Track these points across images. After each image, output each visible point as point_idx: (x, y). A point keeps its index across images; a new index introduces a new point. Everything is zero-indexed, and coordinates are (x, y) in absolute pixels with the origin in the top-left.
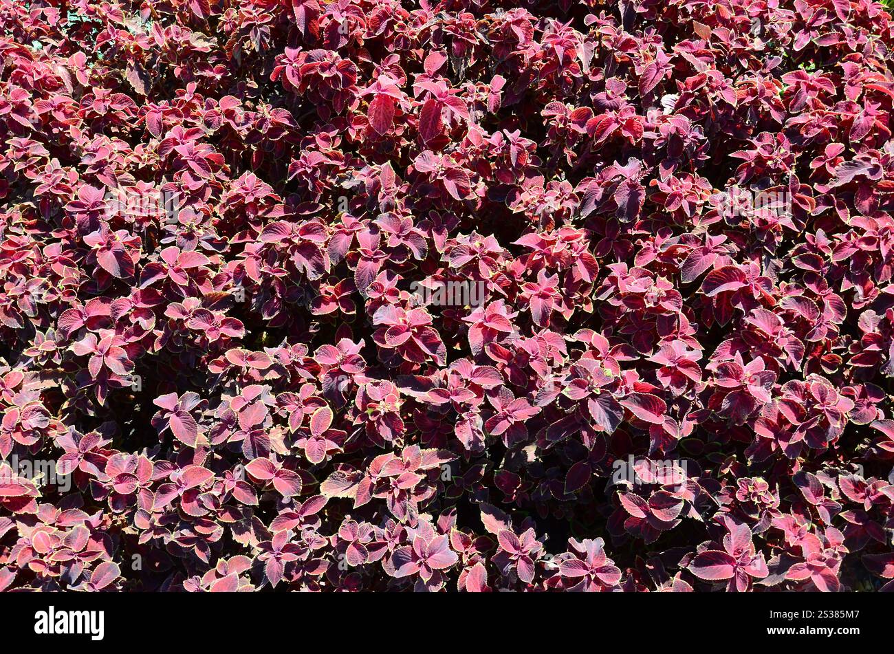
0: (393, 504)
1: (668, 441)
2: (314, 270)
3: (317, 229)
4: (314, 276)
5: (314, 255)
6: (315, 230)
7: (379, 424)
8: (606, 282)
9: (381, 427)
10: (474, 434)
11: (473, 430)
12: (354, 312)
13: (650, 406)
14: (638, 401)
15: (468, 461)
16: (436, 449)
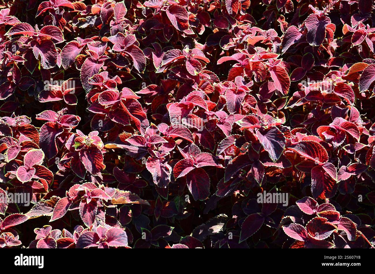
0: (84, 212)
1: (329, 186)
2: (47, 62)
3: (56, 32)
4: (47, 66)
5: (49, 50)
6: (53, 32)
7: (83, 155)
8: (296, 93)
9: (83, 158)
10: (162, 171)
11: (161, 167)
12: (76, 104)
13: (314, 153)
14: (303, 148)
15: (157, 219)
16: (129, 192)
